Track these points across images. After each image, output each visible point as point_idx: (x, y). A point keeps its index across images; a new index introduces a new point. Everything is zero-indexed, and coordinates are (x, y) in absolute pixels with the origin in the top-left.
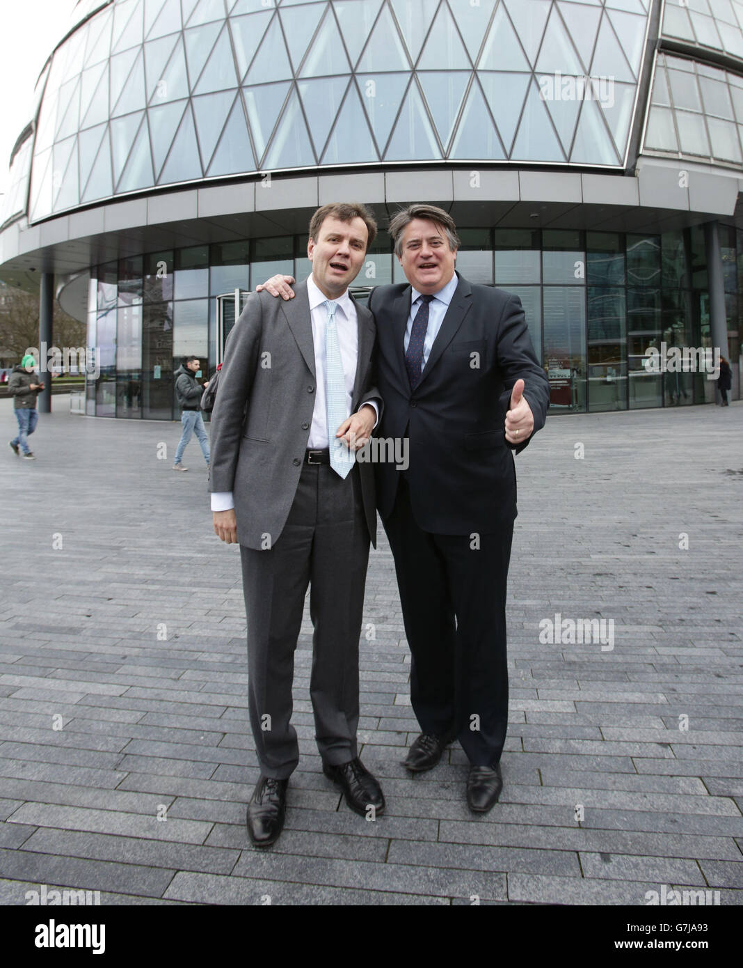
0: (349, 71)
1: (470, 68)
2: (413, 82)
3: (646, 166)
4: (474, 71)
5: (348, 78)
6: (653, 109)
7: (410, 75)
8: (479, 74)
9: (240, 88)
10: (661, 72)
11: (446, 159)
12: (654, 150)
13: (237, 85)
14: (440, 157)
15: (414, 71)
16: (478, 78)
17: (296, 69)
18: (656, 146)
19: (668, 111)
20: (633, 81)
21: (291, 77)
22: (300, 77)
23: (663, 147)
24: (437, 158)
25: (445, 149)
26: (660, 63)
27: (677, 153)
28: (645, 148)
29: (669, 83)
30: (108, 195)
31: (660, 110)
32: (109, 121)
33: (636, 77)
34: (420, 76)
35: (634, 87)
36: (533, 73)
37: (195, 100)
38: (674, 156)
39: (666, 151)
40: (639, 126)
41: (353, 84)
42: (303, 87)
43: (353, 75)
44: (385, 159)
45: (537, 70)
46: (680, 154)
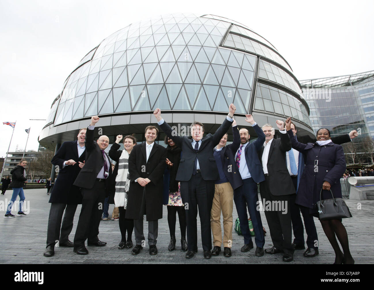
0: (164, 83)
1: (201, 83)
2: (183, 87)
3: (255, 115)
4: (202, 84)
5: (163, 85)
6: (256, 98)
7: (182, 84)
8: (203, 85)
9: (129, 86)
10: (259, 88)
11: (192, 110)
12: (257, 110)
13: (128, 85)
14: (190, 109)
15: (183, 84)
16: (203, 87)
17: (146, 81)
18: (258, 109)
19: (261, 99)
20: (250, 90)
21: (145, 84)
22: (148, 83)
23: (260, 109)
24: (189, 109)
25: (192, 107)
26: (258, 85)
27: (264, 111)
28: (254, 109)
29: (261, 91)
30: (82, 117)
31: (258, 98)
32: (85, 94)
33: (251, 88)
34: (185, 85)
35: (251, 91)
36: (220, 86)
37: (113, 89)
38: (263, 112)
39: (261, 110)
40: (252, 102)
41: (164, 86)
42: (148, 87)
43: (164, 84)
44: (173, 109)
45: (221, 85)
46: (265, 111)
